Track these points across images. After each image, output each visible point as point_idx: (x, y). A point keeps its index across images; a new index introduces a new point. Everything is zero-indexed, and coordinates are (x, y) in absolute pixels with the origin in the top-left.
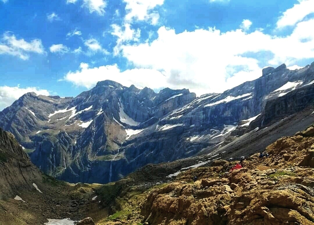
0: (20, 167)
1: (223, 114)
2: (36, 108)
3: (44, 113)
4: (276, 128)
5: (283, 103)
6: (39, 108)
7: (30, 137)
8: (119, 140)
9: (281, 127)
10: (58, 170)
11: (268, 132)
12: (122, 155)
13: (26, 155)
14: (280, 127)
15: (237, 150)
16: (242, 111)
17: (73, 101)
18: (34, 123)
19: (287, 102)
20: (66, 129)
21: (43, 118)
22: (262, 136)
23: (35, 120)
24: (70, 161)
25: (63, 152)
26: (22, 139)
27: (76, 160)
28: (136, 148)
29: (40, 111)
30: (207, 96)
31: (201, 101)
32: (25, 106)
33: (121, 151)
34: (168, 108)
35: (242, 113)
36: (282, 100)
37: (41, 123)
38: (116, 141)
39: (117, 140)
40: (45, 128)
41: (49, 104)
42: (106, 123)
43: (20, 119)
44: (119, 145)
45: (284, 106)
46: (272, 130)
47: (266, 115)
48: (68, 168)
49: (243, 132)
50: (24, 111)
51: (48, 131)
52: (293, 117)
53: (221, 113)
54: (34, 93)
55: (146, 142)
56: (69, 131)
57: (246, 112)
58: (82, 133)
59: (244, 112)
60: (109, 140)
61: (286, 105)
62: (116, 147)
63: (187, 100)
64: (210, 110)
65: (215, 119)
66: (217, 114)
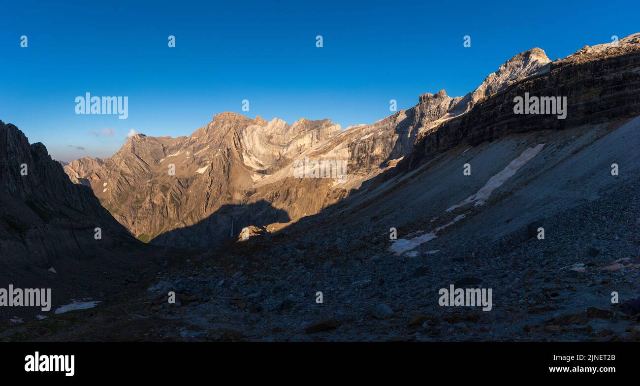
0: (72, 229)
4: (420, 172)
9: (426, 172)
11: (409, 179)
19: (439, 137)
24: (184, 216)
30: (353, 129)
31: (346, 135)
36: (433, 134)
46: (414, 176)
53: (370, 150)
61: (438, 140)
65: (362, 158)
66: (365, 152)
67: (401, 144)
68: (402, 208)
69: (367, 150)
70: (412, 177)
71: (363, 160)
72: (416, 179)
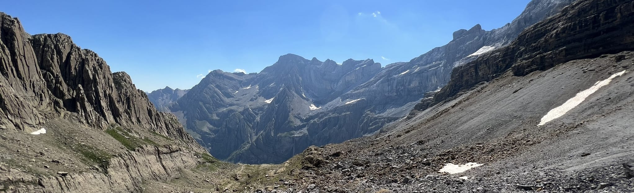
0: (159, 154)
1: (409, 85)
2: (222, 85)
3: (230, 90)
4: (460, 102)
5: (473, 70)
6: (225, 85)
7: (216, 114)
8: (301, 116)
9: (467, 102)
10: (244, 146)
11: (450, 108)
12: (305, 131)
13: (188, 137)
14: (465, 101)
15: (408, 132)
16: (431, 81)
17: (257, 77)
18: (220, 100)
19: (478, 69)
20: (250, 106)
21: (228, 95)
22: (441, 114)
23: (221, 97)
24: (255, 138)
25: (248, 128)
26: (210, 116)
27: (259, 136)
28: (319, 123)
29: (226, 88)
30: (392, 66)
31: (386, 72)
32: (212, 84)
33: (304, 126)
34: (351, 80)
35: (430, 83)
36: (471, 67)
37: (227, 100)
38: (298, 116)
39: (300, 116)
40: (231, 105)
41: (234, 82)
42: (288, 99)
43: (208, 96)
44: (302, 120)
45: (474, 74)
46: (454, 105)
47: (452, 85)
48: (252, 144)
49: (428, 106)
50: (210, 89)
51: (233, 108)
52: (482, 89)
53: (407, 84)
54: (219, 70)
55: (328, 117)
56: (252, 107)
57: (435, 82)
58: (265, 108)
59: (433, 82)
60: (291, 115)
61: (477, 73)
62: (298, 123)
63: (372, 71)
64: (396, 81)
65: (401, 90)
66: (403, 85)
67: (436, 77)
68: (446, 134)
69: (404, 83)
70: (453, 107)
71: (401, 92)
72: (457, 108)
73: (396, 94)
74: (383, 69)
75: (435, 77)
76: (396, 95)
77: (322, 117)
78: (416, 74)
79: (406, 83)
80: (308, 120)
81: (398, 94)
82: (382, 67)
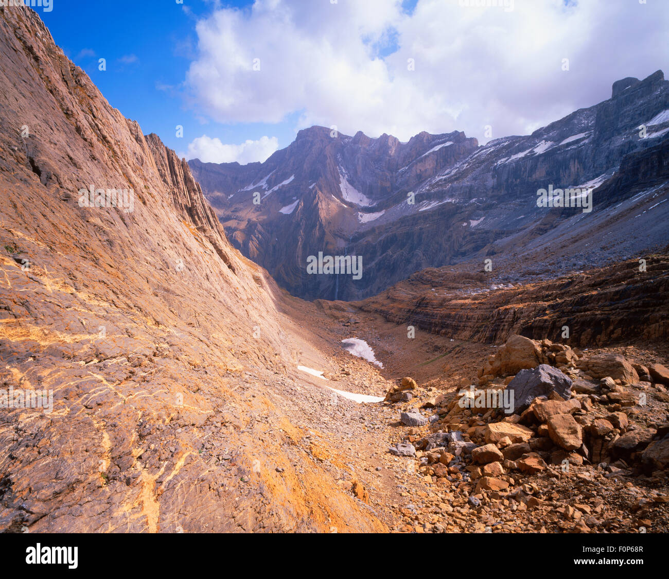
1: (531, 176)
5: (656, 158)
8: (346, 231)
16: (568, 168)
17: (260, 169)
28: (376, 245)
31: (488, 154)
34: (426, 170)
35: (567, 171)
38: (341, 234)
42: (322, 205)
44: (346, 240)
45: (657, 164)
53: (526, 174)
55: (391, 233)
57: (576, 170)
59: (572, 169)
60: (329, 233)
62: (342, 244)
63: (462, 152)
64: (506, 170)
69: (521, 174)
73: (506, 192)
74: (482, 148)
75: (576, 161)
76: (505, 195)
77: (380, 234)
78: (542, 158)
79: (524, 173)
80: (355, 239)
81: (510, 192)
82: (479, 146)
